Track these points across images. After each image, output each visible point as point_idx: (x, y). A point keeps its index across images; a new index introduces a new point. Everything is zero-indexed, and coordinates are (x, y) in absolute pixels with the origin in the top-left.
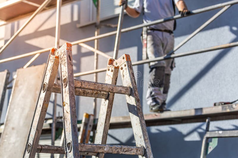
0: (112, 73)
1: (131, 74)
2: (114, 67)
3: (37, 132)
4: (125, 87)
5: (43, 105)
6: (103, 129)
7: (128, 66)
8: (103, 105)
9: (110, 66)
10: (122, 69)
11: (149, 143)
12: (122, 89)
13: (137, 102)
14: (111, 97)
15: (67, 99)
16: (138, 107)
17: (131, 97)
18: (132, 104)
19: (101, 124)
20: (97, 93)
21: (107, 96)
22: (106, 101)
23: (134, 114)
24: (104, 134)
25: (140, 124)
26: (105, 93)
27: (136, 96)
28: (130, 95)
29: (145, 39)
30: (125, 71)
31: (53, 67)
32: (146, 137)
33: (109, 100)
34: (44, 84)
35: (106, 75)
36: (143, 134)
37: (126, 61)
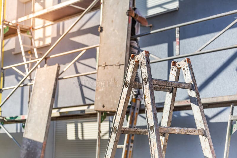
0: (176, 72)
1: (192, 73)
2: (177, 68)
3: (121, 117)
4: (188, 84)
5: (126, 98)
6: (168, 115)
7: (189, 68)
8: (168, 97)
9: (174, 66)
10: (184, 69)
11: (207, 126)
12: (186, 85)
13: (197, 95)
14: (174, 91)
15: (148, 93)
16: (198, 98)
17: (192, 91)
18: (193, 96)
19: (166, 111)
20: (164, 88)
21: (171, 90)
22: (170, 94)
23: (195, 104)
24: (169, 119)
25: (200, 112)
26: (170, 88)
27: (196, 90)
28: (191, 90)
29: (177, 37)
30: (187, 71)
31: (134, 69)
32: (205, 122)
33: (173, 93)
34: (126, 82)
35: (170, 74)
36: (203, 119)
37: (187, 63)
